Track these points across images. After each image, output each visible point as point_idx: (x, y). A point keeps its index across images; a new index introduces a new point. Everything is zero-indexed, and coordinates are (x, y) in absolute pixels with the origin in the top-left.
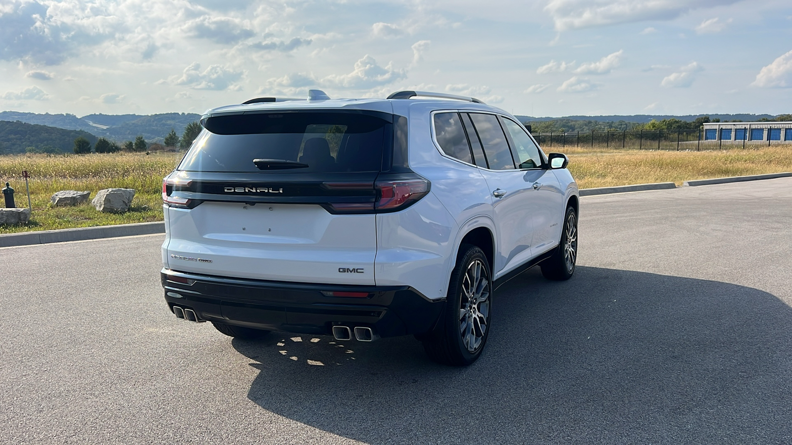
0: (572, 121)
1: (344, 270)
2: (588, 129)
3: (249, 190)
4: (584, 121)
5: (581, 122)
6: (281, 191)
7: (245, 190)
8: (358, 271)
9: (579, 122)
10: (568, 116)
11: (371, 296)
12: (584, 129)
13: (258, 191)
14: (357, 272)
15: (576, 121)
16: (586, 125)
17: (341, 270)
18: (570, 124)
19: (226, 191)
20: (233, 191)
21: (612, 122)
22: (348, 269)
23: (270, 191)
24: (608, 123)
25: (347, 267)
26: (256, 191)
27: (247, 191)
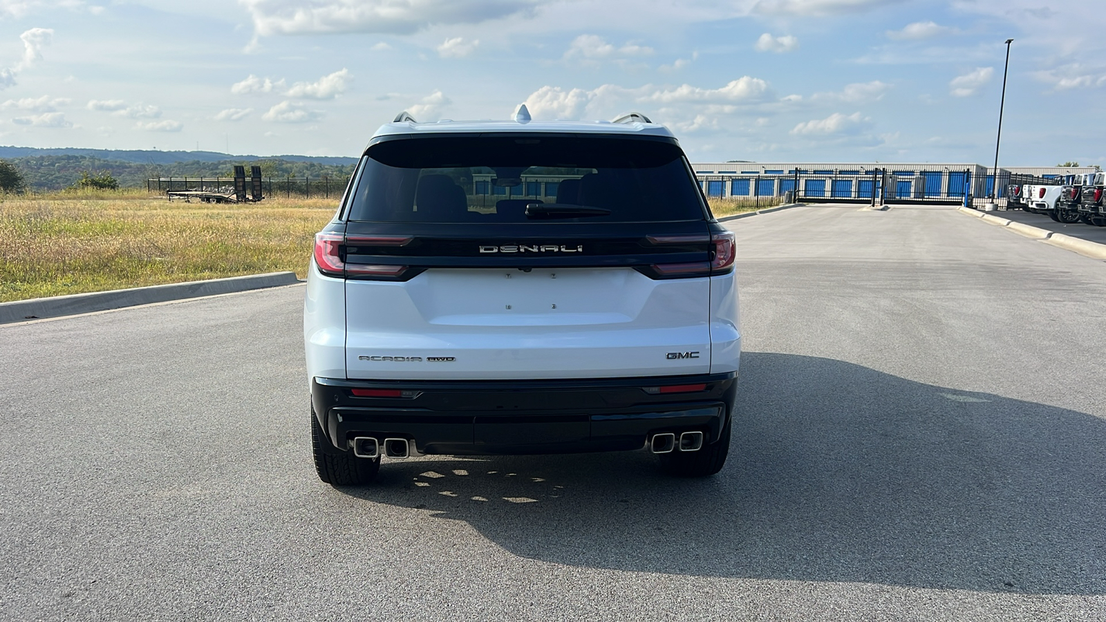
0: (287, 162)
1: (674, 356)
2: (311, 175)
3: (525, 249)
4: (304, 162)
5: (300, 164)
6: (580, 250)
7: (519, 249)
8: (693, 355)
9: (297, 165)
10: (279, 155)
11: (710, 388)
12: (304, 174)
13: (543, 250)
14: (691, 357)
15: (292, 163)
16: (307, 169)
17: (670, 356)
18: (284, 166)
19: (482, 251)
20: (495, 251)
21: (343, 166)
22: (680, 354)
23: (563, 250)
24: (337, 167)
25: (678, 352)
26: (539, 249)
27: (522, 250)
